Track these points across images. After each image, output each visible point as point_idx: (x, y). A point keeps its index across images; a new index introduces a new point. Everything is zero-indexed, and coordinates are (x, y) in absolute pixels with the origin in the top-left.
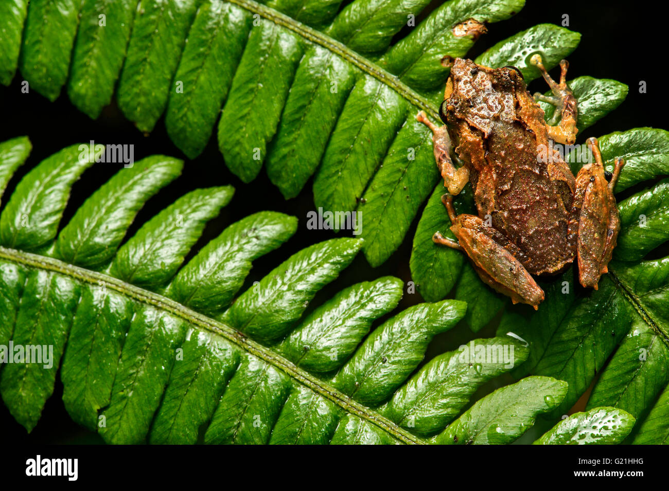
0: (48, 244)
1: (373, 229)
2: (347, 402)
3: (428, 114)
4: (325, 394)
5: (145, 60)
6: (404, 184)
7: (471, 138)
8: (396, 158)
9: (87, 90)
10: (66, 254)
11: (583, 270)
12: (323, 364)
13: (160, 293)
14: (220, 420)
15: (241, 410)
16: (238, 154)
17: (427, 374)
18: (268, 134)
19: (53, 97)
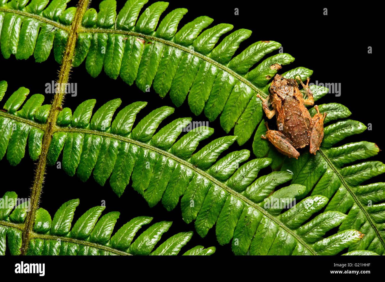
0: (128, 133)
1: (240, 133)
2: (230, 190)
3: (261, 95)
4: (223, 187)
5: (164, 73)
6: (252, 118)
7: (278, 99)
8: (249, 109)
9: (143, 82)
10: (135, 137)
11: (312, 147)
12: (223, 177)
13: (167, 151)
14: (187, 195)
15: (194, 192)
16: (195, 106)
17: (258, 182)
18: (206, 100)
19: (130, 84)
